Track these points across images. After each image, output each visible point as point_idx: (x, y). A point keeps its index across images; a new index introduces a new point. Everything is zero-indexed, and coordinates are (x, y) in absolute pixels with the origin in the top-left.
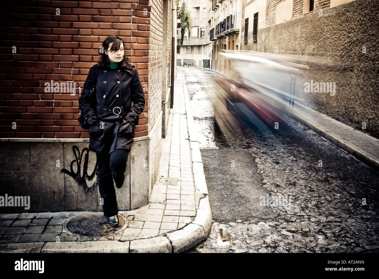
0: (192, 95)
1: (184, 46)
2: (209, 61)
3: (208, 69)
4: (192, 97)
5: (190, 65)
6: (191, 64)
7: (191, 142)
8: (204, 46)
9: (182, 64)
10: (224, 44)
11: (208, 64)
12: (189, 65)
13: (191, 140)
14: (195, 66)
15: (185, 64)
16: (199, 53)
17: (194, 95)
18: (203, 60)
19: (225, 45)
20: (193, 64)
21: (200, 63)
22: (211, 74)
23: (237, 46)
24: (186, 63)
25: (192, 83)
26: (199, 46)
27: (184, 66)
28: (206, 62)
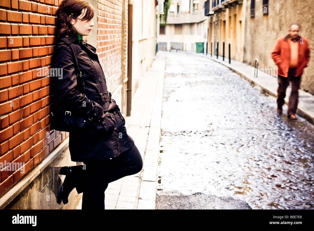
0: (169, 93)
1: (170, 25)
2: (203, 43)
3: (202, 54)
4: (169, 97)
5: (179, 50)
6: (181, 48)
7: (143, 182)
8: (198, 23)
9: (169, 48)
10: (223, 20)
11: (202, 48)
12: (177, 50)
13: (143, 179)
14: (186, 51)
15: (172, 48)
16: (192, 33)
17: (173, 93)
18: (196, 43)
19: (225, 22)
20: (183, 49)
21: (192, 48)
22: (204, 61)
23: (241, 22)
24: (174, 47)
25: (173, 75)
26: (192, 24)
27: (170, 51)
28: (200, 46)
